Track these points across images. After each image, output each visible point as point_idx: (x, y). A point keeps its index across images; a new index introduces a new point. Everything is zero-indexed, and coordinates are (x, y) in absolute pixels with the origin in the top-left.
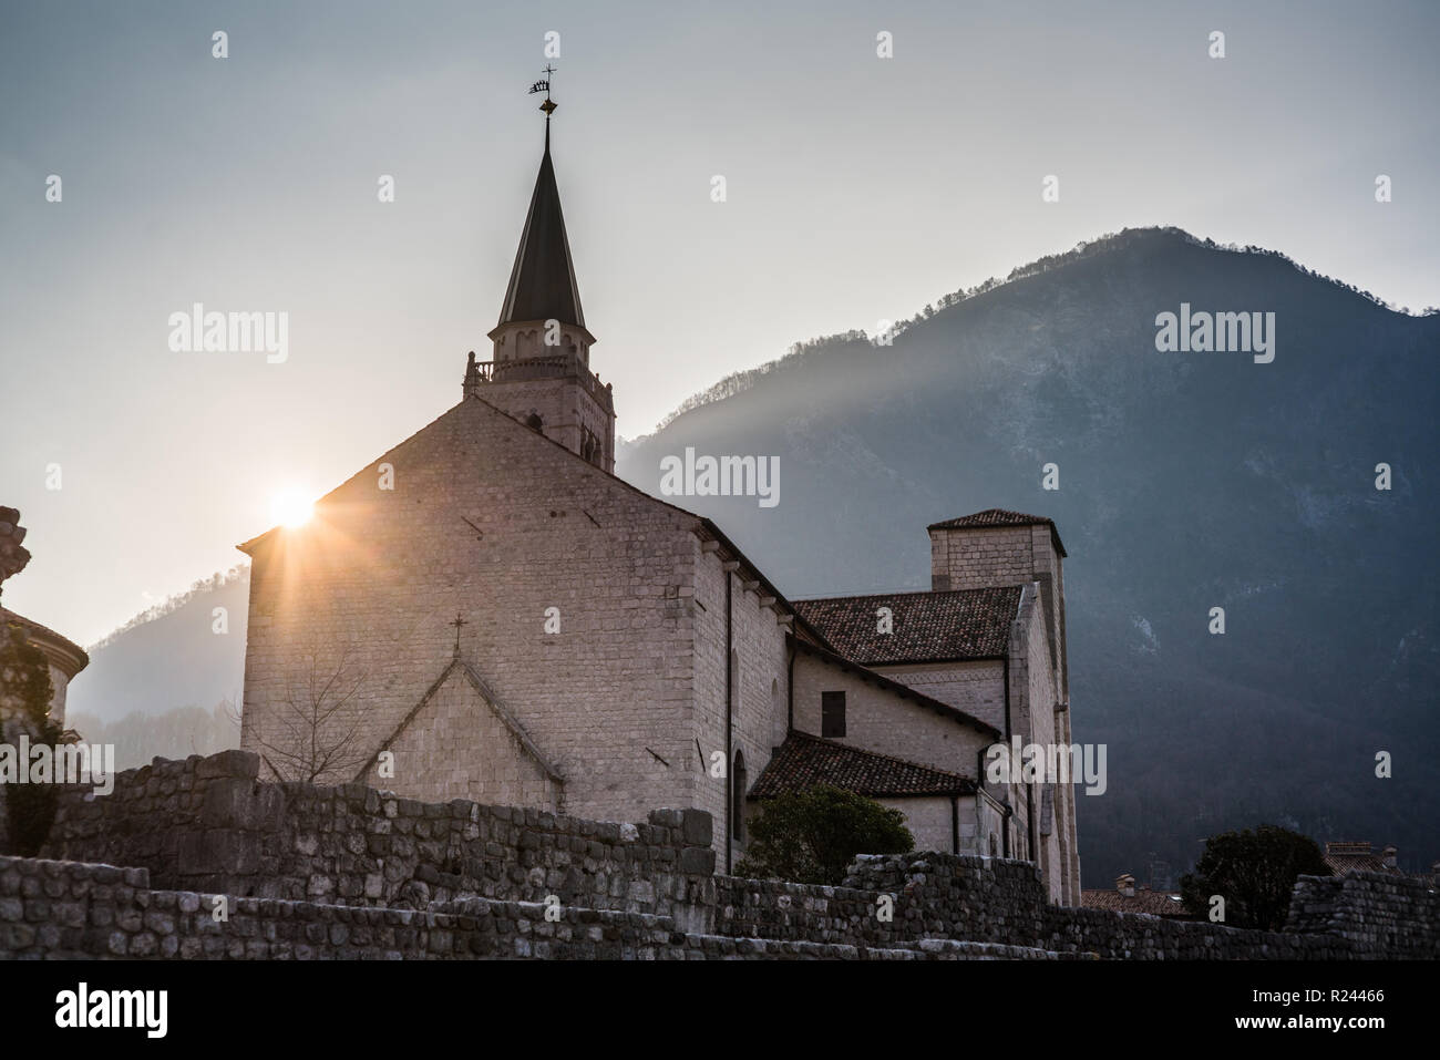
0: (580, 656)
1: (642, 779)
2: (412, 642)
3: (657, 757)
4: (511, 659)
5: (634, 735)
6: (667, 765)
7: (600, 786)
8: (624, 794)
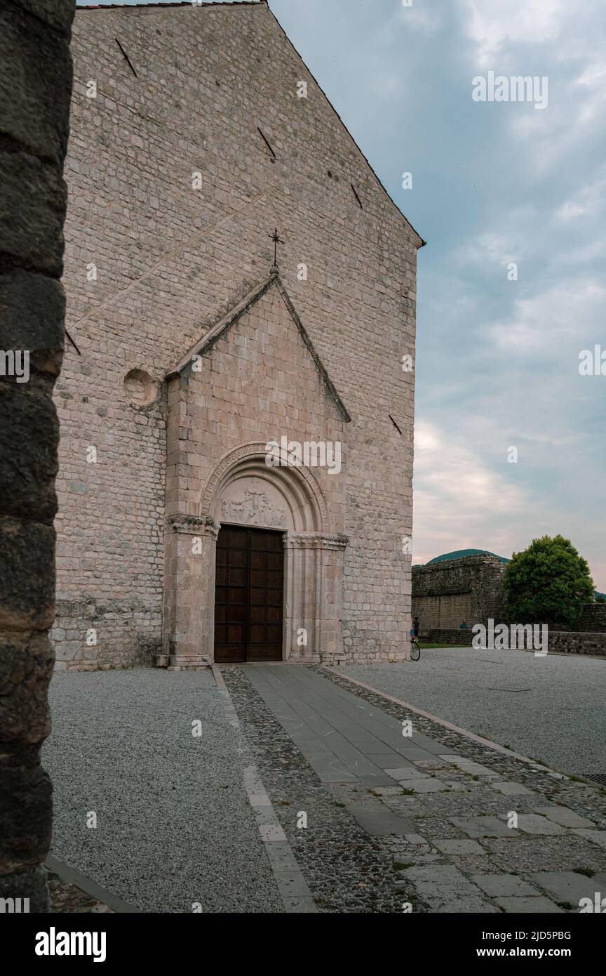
0: (348, 318)
1: (386, 441)
2: (214, 239)
3: (395, 425)
4: (299, 297)
5: (381, 401)
6: (401, 433)
7: (362, 439)
8: (375, 449)
